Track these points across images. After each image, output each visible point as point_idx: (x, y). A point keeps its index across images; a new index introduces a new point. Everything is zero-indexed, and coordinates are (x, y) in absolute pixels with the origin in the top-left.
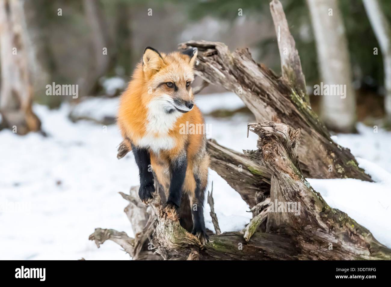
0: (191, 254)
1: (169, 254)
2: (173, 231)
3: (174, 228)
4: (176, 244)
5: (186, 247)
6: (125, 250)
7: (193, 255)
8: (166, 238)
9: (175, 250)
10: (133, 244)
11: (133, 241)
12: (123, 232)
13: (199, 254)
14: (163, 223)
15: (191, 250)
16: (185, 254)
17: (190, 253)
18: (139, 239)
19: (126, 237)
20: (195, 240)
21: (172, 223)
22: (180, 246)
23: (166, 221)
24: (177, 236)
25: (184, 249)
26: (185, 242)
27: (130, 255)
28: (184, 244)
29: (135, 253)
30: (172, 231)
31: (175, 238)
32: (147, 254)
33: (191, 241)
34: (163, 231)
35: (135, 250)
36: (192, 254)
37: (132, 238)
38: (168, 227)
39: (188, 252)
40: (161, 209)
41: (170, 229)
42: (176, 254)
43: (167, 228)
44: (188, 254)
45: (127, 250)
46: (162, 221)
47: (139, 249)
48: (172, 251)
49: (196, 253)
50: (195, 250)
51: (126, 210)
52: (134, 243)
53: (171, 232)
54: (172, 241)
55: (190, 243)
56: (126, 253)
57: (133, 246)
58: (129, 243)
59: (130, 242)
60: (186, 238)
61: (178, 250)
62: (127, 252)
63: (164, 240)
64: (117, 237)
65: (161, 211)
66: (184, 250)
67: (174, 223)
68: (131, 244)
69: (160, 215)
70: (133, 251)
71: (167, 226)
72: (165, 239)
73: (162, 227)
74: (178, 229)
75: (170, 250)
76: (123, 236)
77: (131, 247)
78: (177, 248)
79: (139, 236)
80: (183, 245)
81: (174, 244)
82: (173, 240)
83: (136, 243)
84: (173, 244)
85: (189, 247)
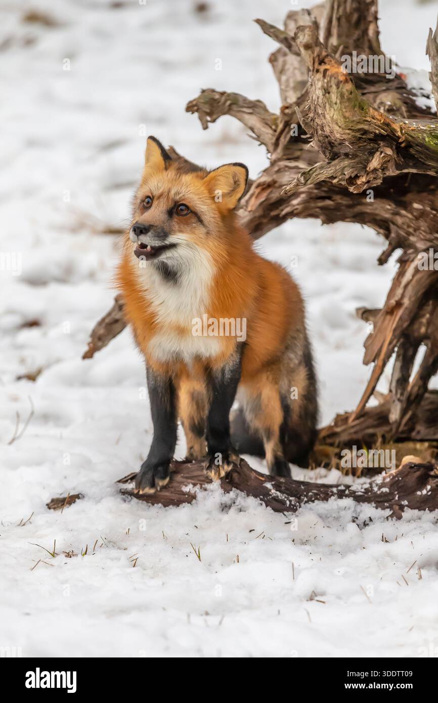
0: (378, 153)
1: (335, 149)
2: (341, 103)
3: (342, 96)
4: (348, 131)
5: (370, 140)
6: (258, 138)
7: (383, 155)
8: (327, 116)
9: (347, 143)
10: (274, 127)
11: (276, 119)
12: (259, 101)
13: (395, 156)
14: (319, 84)
15: (379, 145)
16: (366, 153)
17: (377, 151)
18: (286, 118)
19: (263, 112)
20: (388, 126)
21: (338, 86)
22: (358, 135)
23: (326, 81)
24: (347, 114)
25: (365, 142)
26: (366, 127)
27: (268, 150)
28: (365, 132)
29: (276, 144)
30: (338, 102)
31: (345, 117)
32: (301, 150)
33: (379, 127)
34: (320, 100)
35: (278, 139)
36: (381, 154)
37: (273, 114)
38: (329, 93)
39: (373, 149)
40: (315, 54)
41: (334, 97)
42: (348, 151)
43: (327, 95)
44: (372, 153)
45: (262, 137)
46: (318, 80)
47: (285, 137)
48: (340, 144)
49: (389, 151)
50: (388, 147)
51: (273, 58)
52: (277, 126)
53: (336, 104)
54: (340, 125)
55: (377, 132)
56: (260, 145)
57: (275, 131)
58: (267, 124)
59: (269, 123)
60: (369, 119)
61: (352, 143)
62: (262, 143)
63: (324, 121)
64: (245, 110)
65: (317, 60)
66: (365, 144)
67: (341, 86)
68: (271, 127)
69: (314, 67)
70: (274, 140)
71: (327, 91)
72: (324, 117)
73: (317, 92)
74: (349, 99)
75: (336, 143)
76: (257, 110)
77: (271, 132)
78: (350, 139)
79: (287, 111)
80: (363, 134)
81: (343, 129)
82: (341, 121)
83: (281, 126)
84: (340, 130)
85: (378, 138)
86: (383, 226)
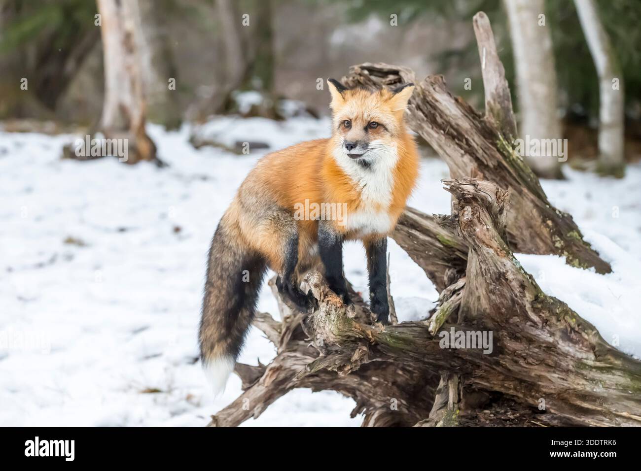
0: (358, 350)
1: (329, 348)
2: (337, 320)
3: (338, 316)
4: (338, 337)
5: (352, 341)
6: (269, 338)
7: (361, 351)
8: (327, 329)
9: (337, 344)
10: (279, 330)
11: (280, 326)
12: (267, 313)
13: (368, 351)
14: (324, 309)
15: (358, 344)
16: (350, 350)
17: (357, 348)
18: (288, 325)
19: (271, 321)
20: (364, 332)
21: (336, 310)
22: (345, 339)
23: (328, 307)
24: (341, 327)
25: (348, 343)
26: (350, 334)
27: (275, 345)
28: (349, 337)
29: (282, 342)
30: (336, 320)
31: (339, 329)
32: (298, 345)
33: (359, 333)
34: (323, 319)
35: (282, 339)
36: (360, 350)
37: (278, 322)
38: (330, 314)
39: (354, 347)
40: (322, 291)
41: (333, 317)
42: (337, 349)
43: (328, 316)
44: (353, 350)
45: (271, 337)
46: (323, 307)
47: (287, 337)
48: (332, 345)
49: (365, 349)
50: (363, 345)
51: (271, 283)
52: (281, 330)
53: (334, 321)
54: (334, 333)
55: (357, 336)
56: (270, 342)
57: (280, 333)
58: (274, 328)
59: (276, 327)
60: (353, 329)
61: (340, 344)
62: (271, 341)
63: (324, 331)
64: (259, 319)
65: (322, 294)
66: (349, 344)
67: (338, 310)
68: (277, 331)
69: (320, 299)
70: (279, 339)
71: (328, 313)
72: (324, 329)
73: (321, 314)
74: (342, 318)
75: (330, 344)
76: (267, 319)
77: (277, 333)
78: (339, 341)
79: (288, 320)
80: (348, 338)
81: (336, 336)
82: (336, 332)
83: (284, 330)
84: (334, 336)
85: (356, 341)
86: (351, 392)
